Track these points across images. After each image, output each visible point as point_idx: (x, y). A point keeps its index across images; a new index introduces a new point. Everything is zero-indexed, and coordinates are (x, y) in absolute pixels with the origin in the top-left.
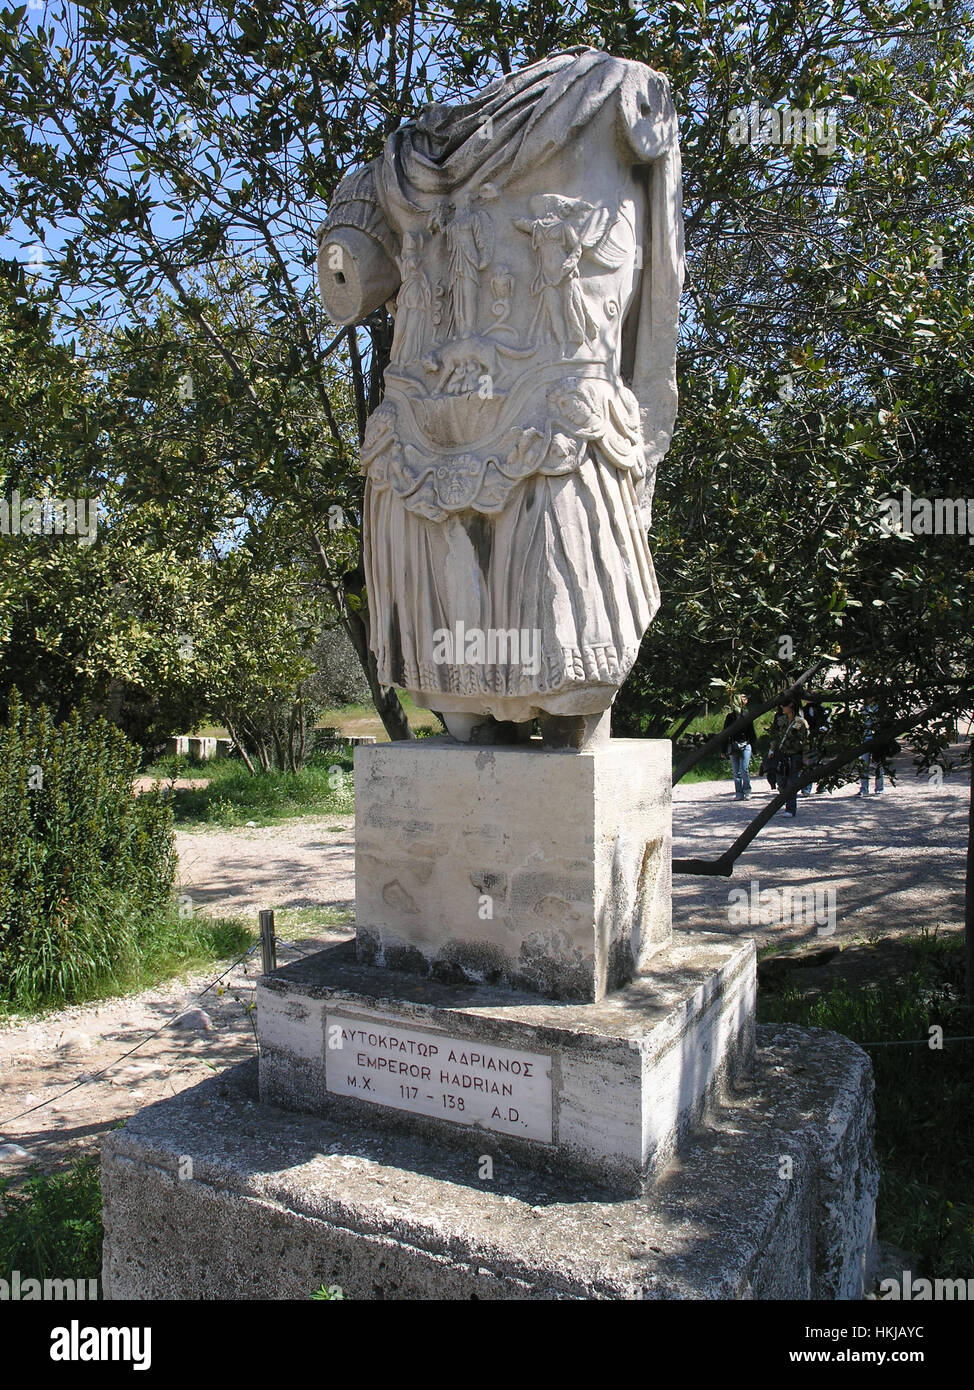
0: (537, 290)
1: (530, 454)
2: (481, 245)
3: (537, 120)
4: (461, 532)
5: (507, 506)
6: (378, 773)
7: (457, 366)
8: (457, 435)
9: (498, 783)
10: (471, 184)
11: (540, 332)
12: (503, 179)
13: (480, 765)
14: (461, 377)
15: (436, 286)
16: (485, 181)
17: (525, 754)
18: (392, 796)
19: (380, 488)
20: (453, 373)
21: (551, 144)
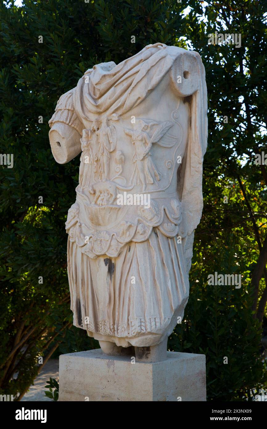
0: (134, 161)
1: (128, 233)
2: (111, 141)
3: (134, 88)
4: (102, 263)
5: (119, 255)
6: (69, 368)
7: (101, 193)
8: (101, 222)
9: (116, 374)
10: (108, 112)
11: (135, 179)
12: (120, 112)
13: (109, 366)
14: (103, 198)
15: (94, 156)
16: (113, 113)
17: (126, 362)
18: (74, 378)
19: (73, 241)
20: (100, 196)
21: (139, 98)
